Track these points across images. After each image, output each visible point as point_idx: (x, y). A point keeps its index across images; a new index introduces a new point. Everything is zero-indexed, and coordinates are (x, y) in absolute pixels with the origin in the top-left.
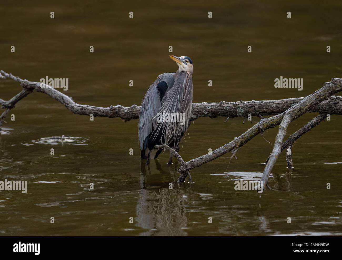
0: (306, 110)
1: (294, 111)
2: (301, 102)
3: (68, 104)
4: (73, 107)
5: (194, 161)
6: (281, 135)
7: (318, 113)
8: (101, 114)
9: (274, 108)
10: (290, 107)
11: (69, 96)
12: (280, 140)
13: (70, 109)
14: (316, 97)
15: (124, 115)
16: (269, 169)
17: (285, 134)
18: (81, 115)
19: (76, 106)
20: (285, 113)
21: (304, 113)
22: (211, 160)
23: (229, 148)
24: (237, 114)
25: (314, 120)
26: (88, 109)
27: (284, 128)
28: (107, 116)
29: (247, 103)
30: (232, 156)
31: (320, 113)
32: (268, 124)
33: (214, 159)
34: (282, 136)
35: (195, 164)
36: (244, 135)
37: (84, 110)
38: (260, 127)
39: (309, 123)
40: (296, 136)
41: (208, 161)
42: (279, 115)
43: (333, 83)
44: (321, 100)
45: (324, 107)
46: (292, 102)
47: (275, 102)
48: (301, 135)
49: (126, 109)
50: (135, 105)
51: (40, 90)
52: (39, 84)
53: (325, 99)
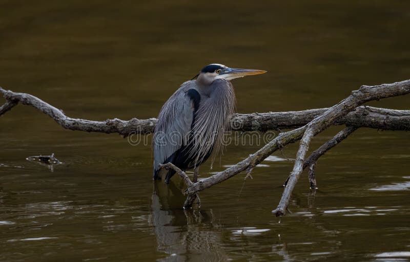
0: (331, 122)
1: (317, 123)
2: (326, 113)
3: (58, 118)
4: (63, 121)
5: (204, 182)
6: (302, 152)
7: (345, 125)
8: (96, 129)
9: (294, 120)
10: (313, 119)
11: (59, 109)
12: (302, 157)
13: (61, 123)
14: (343, 108)
15: (122, 131)
16: (289, 190)
17: (307, 150)
18: (73, 130)
19: (68, 120)
20: (307, 126)
21: (328, 126)
22: (223, 181)
23: (243, 166)
24: (252, 128)
25: (341, 134)
26: (80, 123)
27: (306, 143)
28: (103, 131)
29: (264, 115)
30: (247, 176)
31: (347, 125)
32: (288, 139)
33: (226, 180)
34: (304, 152)
35: (204, 185)
36: (261, 152)
37: (76, 125)
38: (279, 142)
39: (335, 137)
40: (320, 152)
41: (219, 182)
42: (300, 128)
43: (361, 91)
44: (348, 111)
45: (352, 118)
46: (315, 114)
47: (295, 114)
48: (325, 151)
49: (125, 123)
50: (135, 119)
51: (26, 103)
52: (24, 95)
53: (353, 109)
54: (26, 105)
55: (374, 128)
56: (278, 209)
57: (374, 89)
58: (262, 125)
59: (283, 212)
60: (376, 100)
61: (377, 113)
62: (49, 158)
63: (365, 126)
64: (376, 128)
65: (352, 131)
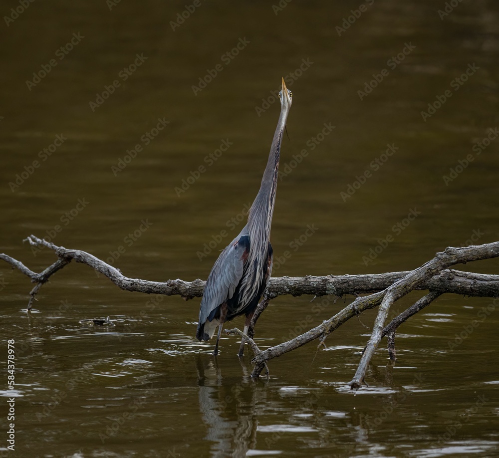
0: (413, 287)
1: (398, 288)
2: (407, 277)
3: (115, 278)
4: (121, 281)
5: (273, 350)
6: (381, 318)
7: (428, 290)
8: (156, 290)
9: (372, 284)
10: (393, 283)
11: (116, 268)
12: (381, 325)
13: (118, 283)
14: (426, 271)
15: (185, 292)
16: (366, 360)
17: (387, 317)
18: (131, 291)
19: (125, 280)
20: (387, 290)
21: (410, 291)
22: (294, 349)
23: (316, 333)
24: (327, 292)
25: (423, 299)
26: (139, 284)
27: (385, 309)
28: (164, 293)
29: (340, 277)
30: (320, 344)
31: (431, 290)
32: (365, 304)
33: (297, 348)
34: (383, 319)
35: (273, 353)
36: (336, 318)
37: (135, 285)
38: (356, 308)
39: (417, 303)
40: (401, 320)
41: (290, 350)
42: (379, 293)
43: (447, 253)
44: (432, 275)
45: (436, 283)
46: (396, 277)
47: (374, 277)
48: (406, 319)
49: (188, 284)
50: (199, 280)
51: (80, 260)
52: (78, 252)
53: (437, 273)
54: (80, 263)
55: (460, 294)
56: (353, 381)
57: (461, 251)
58: (337, 289)
59: (359, 384)
60: (463, 263)
61: (464, 278)
62: (104, 322)
63: (449, 291)
64: (463, 294)
65: (436, 297)
